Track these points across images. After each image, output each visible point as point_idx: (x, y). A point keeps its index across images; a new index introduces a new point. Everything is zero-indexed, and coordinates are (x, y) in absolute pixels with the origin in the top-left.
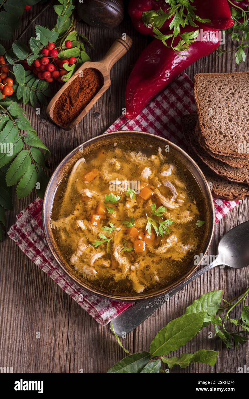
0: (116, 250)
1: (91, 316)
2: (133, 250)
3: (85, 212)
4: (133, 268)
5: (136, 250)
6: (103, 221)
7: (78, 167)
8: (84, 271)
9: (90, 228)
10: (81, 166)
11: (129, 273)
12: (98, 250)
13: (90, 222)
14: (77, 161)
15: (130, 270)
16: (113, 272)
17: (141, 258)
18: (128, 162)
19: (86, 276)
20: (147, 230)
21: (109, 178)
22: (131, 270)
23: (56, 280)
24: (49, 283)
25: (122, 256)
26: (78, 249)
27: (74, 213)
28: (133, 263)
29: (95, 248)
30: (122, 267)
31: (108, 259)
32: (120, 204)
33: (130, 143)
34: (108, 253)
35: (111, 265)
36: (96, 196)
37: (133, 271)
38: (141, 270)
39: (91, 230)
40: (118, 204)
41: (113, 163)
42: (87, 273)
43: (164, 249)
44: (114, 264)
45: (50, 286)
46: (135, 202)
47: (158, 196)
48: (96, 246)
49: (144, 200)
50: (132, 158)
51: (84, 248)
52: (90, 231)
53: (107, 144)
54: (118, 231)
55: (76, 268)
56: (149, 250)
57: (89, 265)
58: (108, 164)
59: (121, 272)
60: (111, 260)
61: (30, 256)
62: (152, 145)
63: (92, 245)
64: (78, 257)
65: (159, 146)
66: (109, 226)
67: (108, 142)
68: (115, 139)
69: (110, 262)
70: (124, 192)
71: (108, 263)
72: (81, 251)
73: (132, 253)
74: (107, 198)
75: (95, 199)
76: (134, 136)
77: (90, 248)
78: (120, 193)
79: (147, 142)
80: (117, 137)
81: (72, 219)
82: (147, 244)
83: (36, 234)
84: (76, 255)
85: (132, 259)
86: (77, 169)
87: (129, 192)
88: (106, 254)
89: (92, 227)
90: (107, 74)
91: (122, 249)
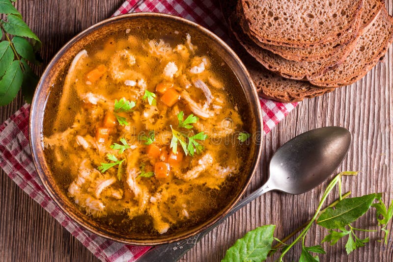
0: (130, 176)
2: (154, 176)
3: (88, 124)
4: (153, 199)
5: (157, 175)
6: (113, 136)
7: (78, 62)
8: (87, 205)
9: (95, 147)
10: (81, 61)
11: (148, 207)
12: (105, 175)
13: (94, 138)
14: (76, 54)
15: (149, 202)
16: (126, 206)
17: (164, 186)
18: (145, 54)
19: (90, 211)
20: (172, 148)
21: (120, 77)
22: (151, 203)
23: (53, 213)
24: (44, 217)
25: (139, 183)
26: (79, 175)
27: (73, 126)
28: (153, 193)
29: (102, 174)
30: (139, 199)
31: (119, 188)
32: (135, 113)
33: (148, 28)
34: (119, 179)
35: (124, 196)
36: (102, 102)
37: (153, 204)
38: (165, 203)
40: (132, 112)
41: (125, 57)
42: (91, 208)
43: (195, 174)
44: (128, 195)
45: (45, 221)
46: (156, 110)
47: (186, 101)
48: (103, 171)
49: (168, 107)
50: (151, 49)
51: (87, 174)
52: (95, 150)
53: (116, 30)
54: (133, 150)
55: (77, 201)
56: (175, 175)
57: (94, 197)
58: (118, 58)
59: (138, 205)
60: (124, 190)
61: (17, 181)
62: (178, 30)
63: (98, 169)
64: (79, 187)
65: (187, 32)
66: (121, 144)
67: (118, 28)
68: (127, 23)
69: (122, 192)
70: (140, 97)
71: (120, 193)
72: (83, 178)
73: (153, 179)
74: (118, 105)
75: (101, 106)
76: (153, 20)
77: (95, 174)
78: (135, 96)
79: (171, 27)
80: (130, 22)
81: (70, 134)
82: (173, 167)
83: (24, 152)
84: (76, 183)
85: (153, 187)
86: (76, 66)
87: (147, 97)
88: (118, 182)
89: (97, 146)
91: (139, 175)
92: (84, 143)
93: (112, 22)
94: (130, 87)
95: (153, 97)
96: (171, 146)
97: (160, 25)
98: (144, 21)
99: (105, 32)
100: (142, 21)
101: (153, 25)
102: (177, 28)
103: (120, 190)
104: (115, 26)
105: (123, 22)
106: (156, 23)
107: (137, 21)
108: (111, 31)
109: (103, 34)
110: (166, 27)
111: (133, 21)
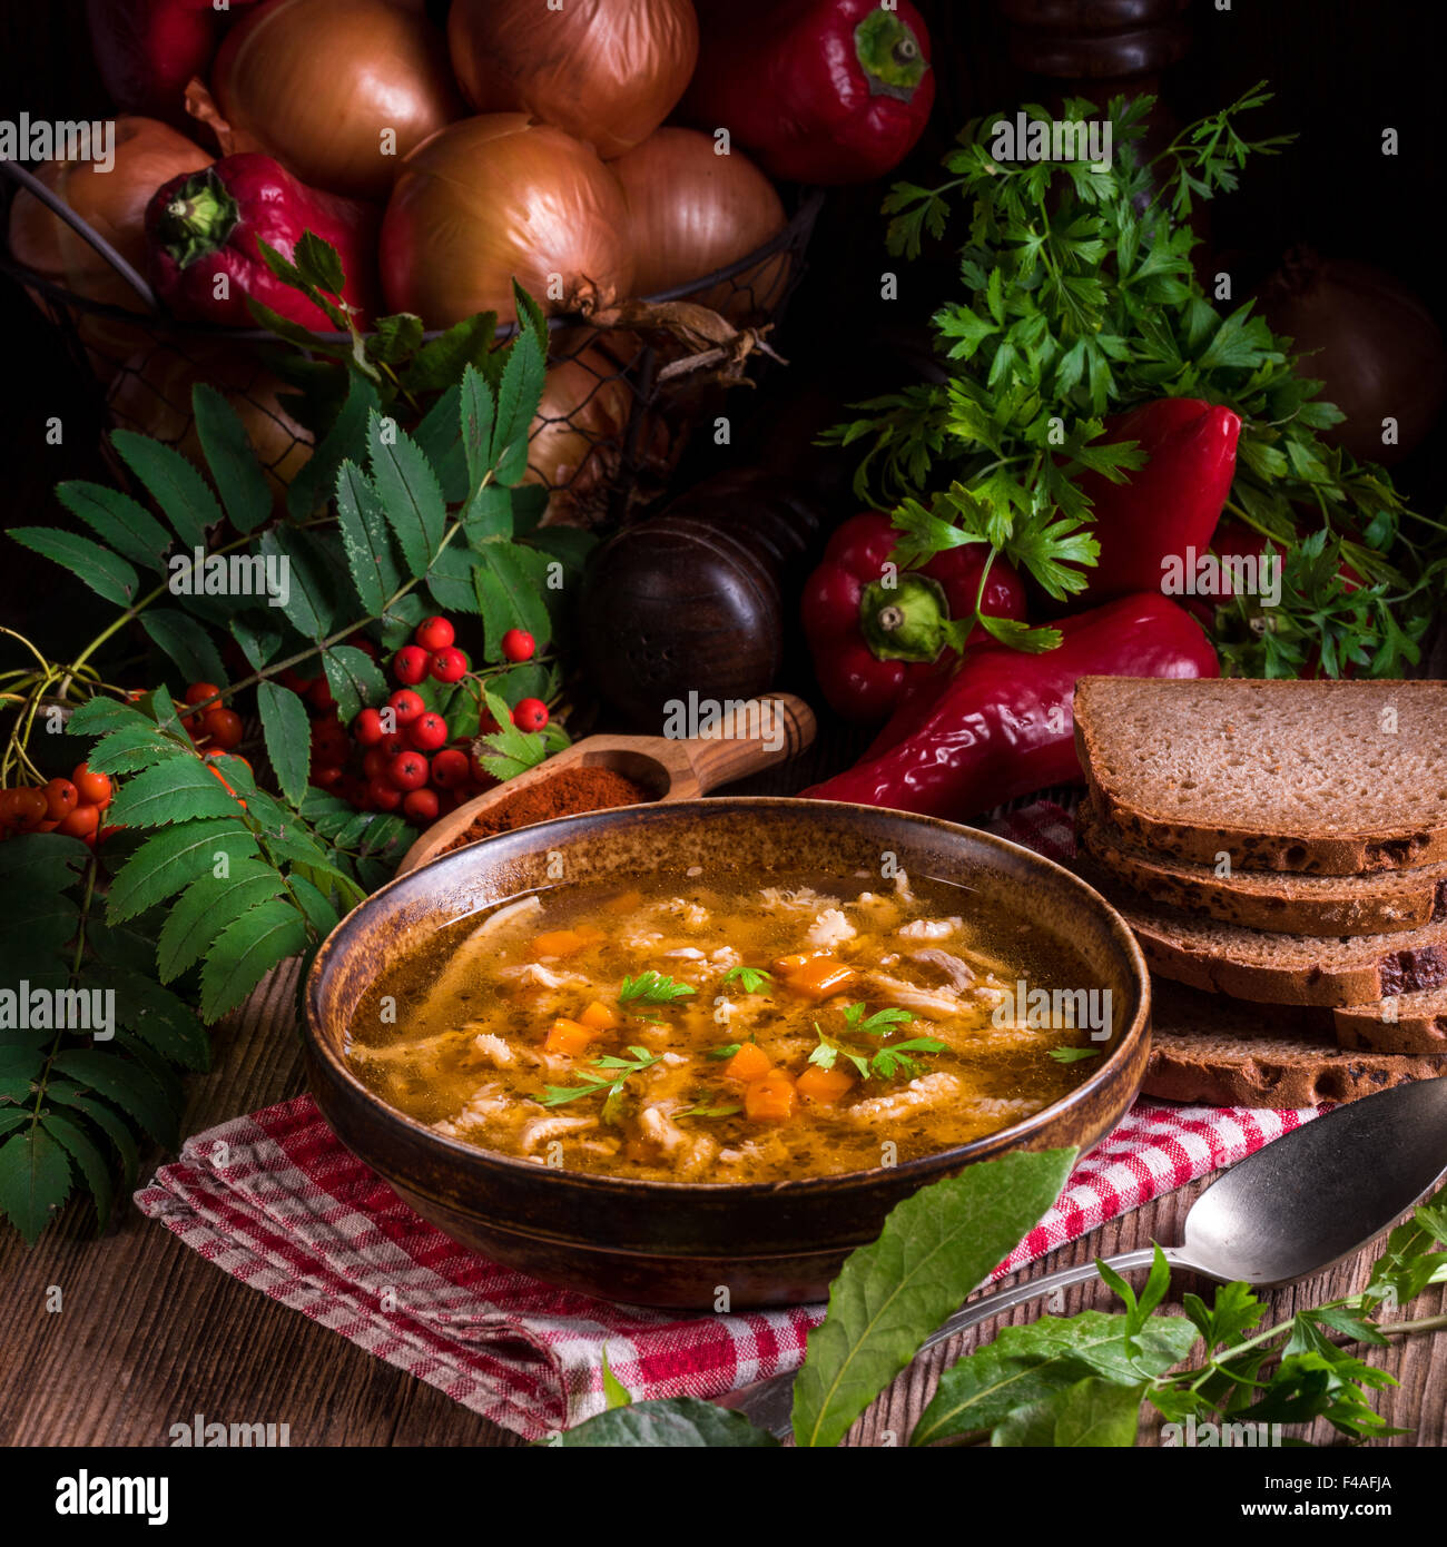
0: (652, 1110)
1: (509, 1432)
2: (741, 1114)
4: (727, 1155)
5: (752, 1111)
6: (604, 1045)
7: (507, 921)
9: (535, 1059)
10: (521, 922)
11: (709, 1171)
12: (560, 1112)
13: (536, 1046)
14: (503, 905)
15: (716, 1162)
17: (775, 1133)
20: (815, 1062)
21: (648, 942)
22: (720, 1162)
26: (464, 1109)
27: (465, 1027)
28: (730, 1144)
29: (547, 1108)
30: (677, 1154)
31: (607, 1135)
32: (690, 1005)
33: (763, 870)
34: (610, 1123)
35: (621, 1153)
36: (575, 986)
37: (730, 1166)
39: (537, 1066)
40: (682, 1003)
41: (676, 911)
43: (893, 1108)
44: (637, 1148)
46: (766, 1001)
47: (878, 986)
48: (550, 1104)
50: (768, 902)
51: (496, 1106)
52: (531, 1066)
53: (653, 866)
54: (670, 1067)
56: (811, 1112)
58: (648, 916)
59: (669, 1168)
60: (625, 1142)
61: (227, 1262)
62: (866, 868)
63: (533, 1100)
64: (462, 1130)
66: (631, 1058)
67: (659, 853)
68: (692, 836)
69: (616, 1144)
70: (716, 976)
71: (610, 1146)
72: (481, 1113)
73: (734, 1121)
74: (632, 988)
75: (571, 993)
76: (780, 824)
77: (525, 1109)
78: (695, 977)
79: (843, 856)
80: (701, 829)
81: (453, 1040)
82: (812, 1099)
83: (271, 1178)
84: (452, 1123)
85: (732, 1135)
86: (501, 927)
87: (740, 976)
88: (603, 1124)
89: (543, 1059)
90: (686, 766)
91: (684, 1111)
92: (497, 1048)
93: (641, 817)
94: (681, 963)
95: (760, 976)
96: (812, 1059)
97: (805, 849)
98: (752, 833)
99: (612, 861)
100: (743, 832)
101: (782, 854)
102: (865, 858)
103: (610, 1139)
104: (648, 838)
105: (677, 828)
106: (791, 840)
107: (727, 830)
108: (633, 861)
109: (604, 868)
110: (825, 860)
111: (713, 830)
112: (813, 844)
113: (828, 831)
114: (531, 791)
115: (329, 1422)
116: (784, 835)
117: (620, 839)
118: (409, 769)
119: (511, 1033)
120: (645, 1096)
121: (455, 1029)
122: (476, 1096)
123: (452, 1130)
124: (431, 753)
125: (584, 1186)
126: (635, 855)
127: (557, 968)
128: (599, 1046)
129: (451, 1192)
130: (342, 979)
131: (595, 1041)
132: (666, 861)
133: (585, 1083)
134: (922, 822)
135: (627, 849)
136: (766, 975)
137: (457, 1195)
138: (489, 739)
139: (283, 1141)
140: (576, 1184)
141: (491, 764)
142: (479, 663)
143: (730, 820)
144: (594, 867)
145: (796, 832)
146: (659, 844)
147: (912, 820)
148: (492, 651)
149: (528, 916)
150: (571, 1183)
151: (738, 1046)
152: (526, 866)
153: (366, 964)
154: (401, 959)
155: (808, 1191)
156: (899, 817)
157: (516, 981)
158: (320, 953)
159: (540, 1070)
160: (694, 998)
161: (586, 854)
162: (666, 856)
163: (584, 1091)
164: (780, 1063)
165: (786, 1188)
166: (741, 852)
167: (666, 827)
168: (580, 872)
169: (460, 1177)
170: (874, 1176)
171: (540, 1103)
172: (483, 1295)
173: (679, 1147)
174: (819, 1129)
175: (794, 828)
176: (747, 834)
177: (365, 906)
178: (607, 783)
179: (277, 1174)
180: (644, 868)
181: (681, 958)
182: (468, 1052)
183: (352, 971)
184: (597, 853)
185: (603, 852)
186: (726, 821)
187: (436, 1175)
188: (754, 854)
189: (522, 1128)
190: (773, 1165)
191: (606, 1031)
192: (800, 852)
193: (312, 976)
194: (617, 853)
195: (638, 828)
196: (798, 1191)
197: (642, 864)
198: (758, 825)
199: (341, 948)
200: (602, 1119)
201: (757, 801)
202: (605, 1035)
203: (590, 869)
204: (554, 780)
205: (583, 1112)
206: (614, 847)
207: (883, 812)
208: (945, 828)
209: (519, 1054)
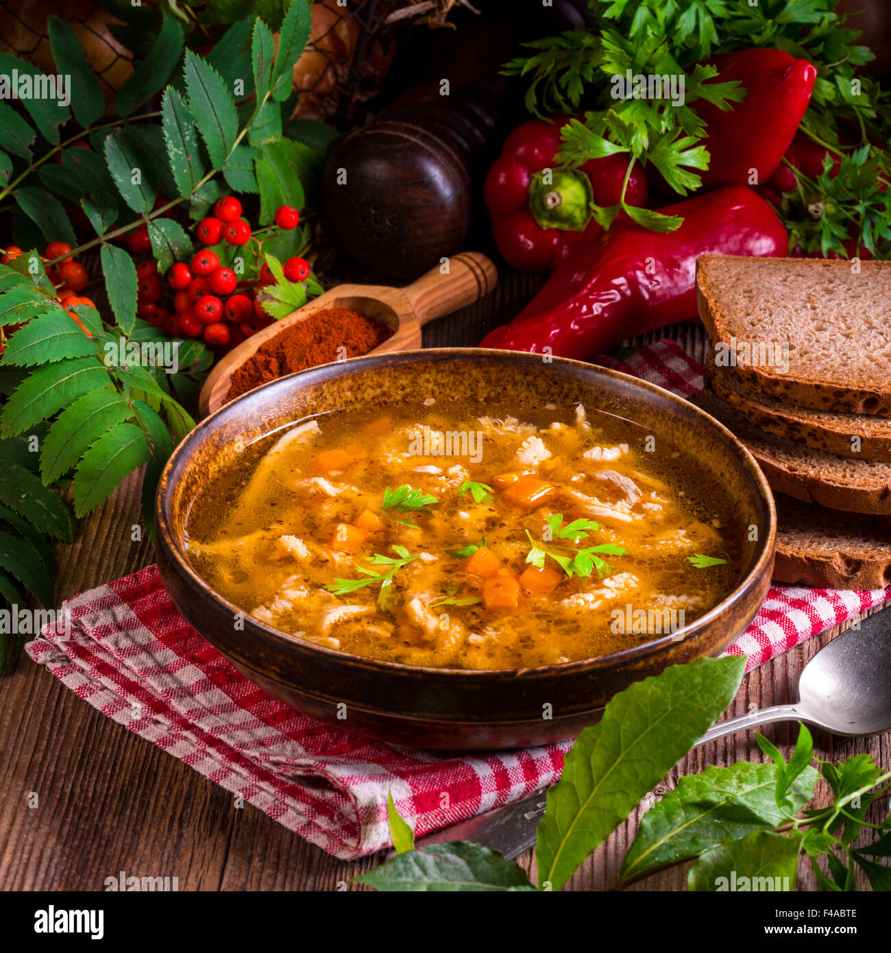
0: (416, 600)
1: (314, 846)
2: (480, 604)
3: (308, 526)
4: (474, 638)
5: (489, 602)
6: (375, 544)
7: (295, 440)
9: (325, 555)
10: (303, 441)
11: (462, 652)
12: (347, 600)
13: (325, 545)
14: (291, 428)
15: (466, 644)
17: (505, 620)
20: (531, 562)
21: (400, 461)
22: (469, 644)
23: (189, 757)
24: (162, 769)
25: (438, 613)
26: (276, 596)
27: (270, 528)
28: (475, 629)
29: (337, 596)
30: (436, 637)
31: (383, 620)
32: (435, 513)
33: (477, 401)
34: (384, 609)
35: (395, 635)
36: (349, 495)
37: (477, 647)
39: (327, 561)
40: (428, 511)
43: (593, 602)
44: (407, 632)
46: (490, 510)
47: (571, 499)
48: (338, 593)
49: (525, 507)
50: (484, 428)
51: (299, 594)
52: (323, 562)
53: (399, 398)
54: (425, 564)
60: (397, 626)
61: (98, 701)
62: (554, 402)
63: (326, 589)
64: (276, 614)
65: (576, 399)
66: (398, 557)
67: (403, 388)
68: (427, 376)
69: (391, 627)
70: (452, 489)
71: (386, 629)
72: (289, 600)
73: (476, 610)
74: (391, 498)
75: (347, 501)
76: (492, 369)
77: (321, 597)
78: (437, 489)
79: (537, 392)
80: (434, 371)
81: (263, 539)
82: (532, 592)
83: (127, 636)
84: (267, 608)
85: (474, 622)
86: (291, 445)
87: (470, 489)
88: (379, 611)
89: (331, 555)
90: (410, 310)
91: (439, 601)
92: (297, 546)
93: (390, 362)
94: (425, 477)
95: (485, 489)
96: (528, 560)
97: (509, 387)
98: (470, 375)
99: (369, 394)
100: (464, 373)
101: (492, 390)
102: (553, 395)
103: (385, 623)
104: (396, 377)
105: (416, 370)
106: (499, 380)
107: (453, 372)
108: (384, 394)
109: (363, 399)
110: (523, 395)
111: (443, 371)
112: (515, 384)
113: (526, 374)
114: (298, 327)
115: (180, 835)
116: (494, 377)
117: (375, 378)
118: (209, 309)
119: (305, 534)
120: (408, 588)
121: (264, 529)
122: (284, 586)
123: (268, 614)
124: (224, 297)
125: (376, 669)
126: (385, 389)
127: (335, 481)
128: (371, 545)
129: (273, 668)
130: (181, 490)
131: (368, 541)
132: (408, 394)
133: (364, 576)
134: (596, 370)
135: (380, 386)
136: (489, 488)
137: (277, 670)
138: (268, 289)
139: (133, 605)
140: (369, 668)
141: (269, 307)
142: (255, 226)
143: (455, 365)
144: (356, 398)
145: (502, 374)
146: (403, 381)
147: (589, 368)
148: (265, 216)
149: (311, 436)
150: (365, 667)
151: (474, 548)
152: (308, 398)
153: (197, 476)
154: (220, 471)
155: (541, 676)
156: (579, 365)
157: (306, 490)
158: (165, 472)
159: (329, 564)
160: (436, 506)
161: (351, 389)
162: (408, 390)
163: (363, 583)
164: (505, 561)
165: (525, 674)
166: (462, 388)
167: (408, 369)
168: (346, 402)
169: (281, 658)
170: (589, 664)
171: (332, 592)
172: (288, 734)
173: (438, 631)
174: (538, 617)
175: (501, 371)
176: (467, 375)
177: (196, 432)
178: (351, 322)
179: (131, 633)
180: (391, 399)
181: (425, 473)
182: (275, 549)
183: (187, 483)
184: (359, 388)
185: (363, 388)
186: (452, 366)
187: (262, 655)
188: (472, 390)
189: (321, 614)
190: (507, 648)
191: (375, 533)
192: (505, 389)
193: (161, 491)
194: (373, 388)
195: (388, 370)
196: (534, 676)
197: (390, 396)
198: (475, 369)
199: (179, 466)
200: (378, 606)
201: (474, 351)
202: (375, 536)
203: (353, 400)
204: (313, 318)
205: (364, 602)
206: (371, 384)
207: (567, 362)
208: (613, 375)
209: (312, 551)
